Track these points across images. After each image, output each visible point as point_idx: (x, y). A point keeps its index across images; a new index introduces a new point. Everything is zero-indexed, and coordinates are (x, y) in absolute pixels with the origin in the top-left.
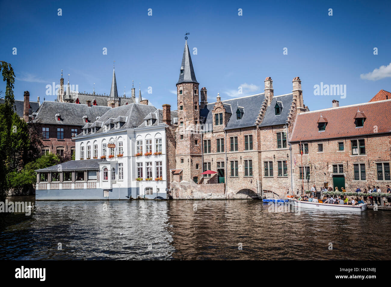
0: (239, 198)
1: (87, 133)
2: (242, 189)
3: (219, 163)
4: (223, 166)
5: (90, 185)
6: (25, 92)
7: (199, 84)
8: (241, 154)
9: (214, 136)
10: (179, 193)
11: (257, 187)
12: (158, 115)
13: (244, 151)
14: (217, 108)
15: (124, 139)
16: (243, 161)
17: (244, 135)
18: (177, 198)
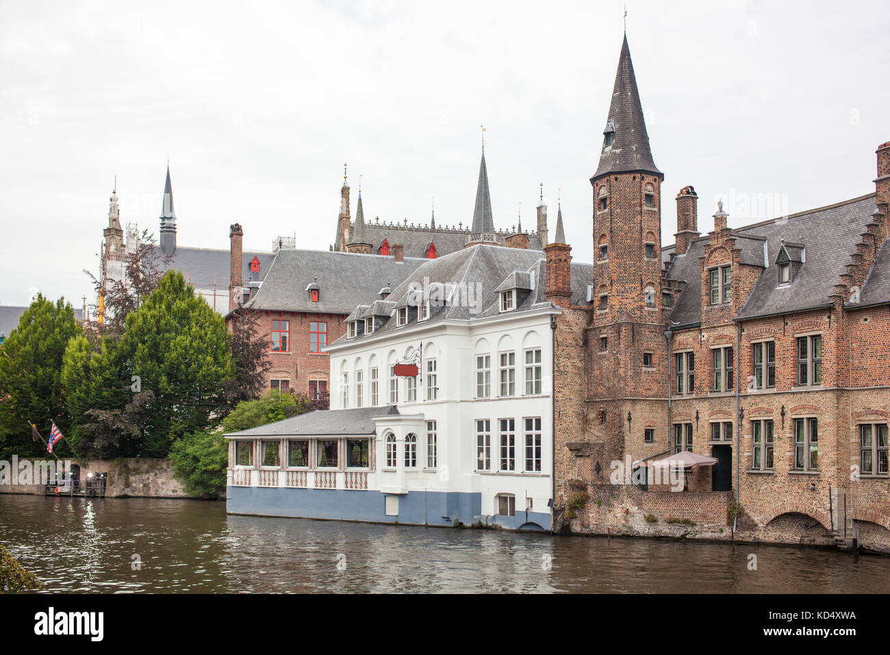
0: (772, 540)
1: (356, 335)
2: (783, 512)
3: (716, 426)
4: (729, 435)
5: (352, 482)
6: (232, 227)
7: (660, 176)
8: (783, 400)
9: (703, 339)
10: (591, 515)
11: (831, 510)
12: (536, 277)
13: (794, 389)
14: (715, 249)
15: (440, 352)
16: (788, 423)
17: (796, 336)
18: (586, 531)
